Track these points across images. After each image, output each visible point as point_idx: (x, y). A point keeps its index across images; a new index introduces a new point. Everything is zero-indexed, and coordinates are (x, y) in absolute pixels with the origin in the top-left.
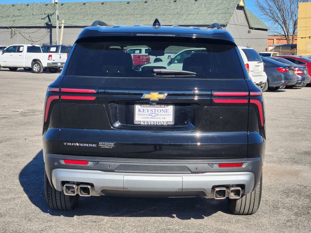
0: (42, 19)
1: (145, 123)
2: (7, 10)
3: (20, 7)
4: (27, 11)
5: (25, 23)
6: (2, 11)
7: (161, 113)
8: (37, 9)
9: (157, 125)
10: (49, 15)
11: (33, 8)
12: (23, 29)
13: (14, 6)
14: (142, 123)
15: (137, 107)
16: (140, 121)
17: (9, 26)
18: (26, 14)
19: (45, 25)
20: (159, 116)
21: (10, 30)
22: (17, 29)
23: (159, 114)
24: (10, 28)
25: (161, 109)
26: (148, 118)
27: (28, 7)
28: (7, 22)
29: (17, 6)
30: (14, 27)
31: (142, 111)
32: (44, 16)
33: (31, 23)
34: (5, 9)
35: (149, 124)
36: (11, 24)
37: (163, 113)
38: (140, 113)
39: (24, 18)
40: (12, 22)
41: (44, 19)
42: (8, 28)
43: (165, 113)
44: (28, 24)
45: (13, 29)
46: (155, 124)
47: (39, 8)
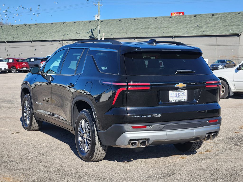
0: (86, 33)
1: (174, 101)
2: (59, 27)
3: (68, 24)
4: (74, 27)
5: (73, 37)
6: (55, 28)
7: (181, 95)
8: (82, 26)
9: (180, 101)
10: (92, 30)
11: (79, 24)
12: (71, 41)
13: (64, 23)
14: (173, 101)
15: (170, 92)
16: (172, 100)
17: (61, 39)
18: (73, 30)
19: (89, 38)
20: (180, 97)
21: (61, 42)
22: (67, 42)
23: (180, 95)
24: (62, 41)
25: (181, 92)
26: (175, 98)
27: (75, 24)
28: (59, 36)
29: (66, 24)
30: (64, 40)
31: (172, 94)
32: (88, 31)
33: (78, 37)
34: (57, 26)
35: (176, 101)
36: (62, 38)
37: (182, 95)
38: (171, 95)
39: (72, 33)
40: (63, 36)
41: (88, 33)
42: (60, 41)
43: (183, 95)
44: (75, 37)
45: (64, 42)
46: (179, 101)
47: (84, 24)
